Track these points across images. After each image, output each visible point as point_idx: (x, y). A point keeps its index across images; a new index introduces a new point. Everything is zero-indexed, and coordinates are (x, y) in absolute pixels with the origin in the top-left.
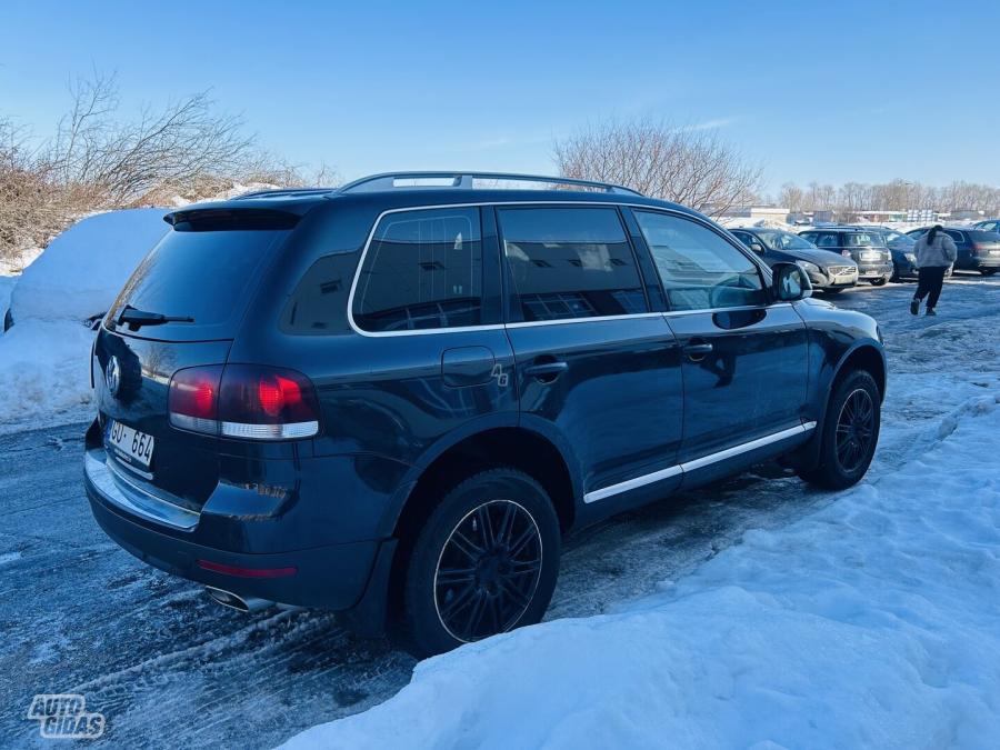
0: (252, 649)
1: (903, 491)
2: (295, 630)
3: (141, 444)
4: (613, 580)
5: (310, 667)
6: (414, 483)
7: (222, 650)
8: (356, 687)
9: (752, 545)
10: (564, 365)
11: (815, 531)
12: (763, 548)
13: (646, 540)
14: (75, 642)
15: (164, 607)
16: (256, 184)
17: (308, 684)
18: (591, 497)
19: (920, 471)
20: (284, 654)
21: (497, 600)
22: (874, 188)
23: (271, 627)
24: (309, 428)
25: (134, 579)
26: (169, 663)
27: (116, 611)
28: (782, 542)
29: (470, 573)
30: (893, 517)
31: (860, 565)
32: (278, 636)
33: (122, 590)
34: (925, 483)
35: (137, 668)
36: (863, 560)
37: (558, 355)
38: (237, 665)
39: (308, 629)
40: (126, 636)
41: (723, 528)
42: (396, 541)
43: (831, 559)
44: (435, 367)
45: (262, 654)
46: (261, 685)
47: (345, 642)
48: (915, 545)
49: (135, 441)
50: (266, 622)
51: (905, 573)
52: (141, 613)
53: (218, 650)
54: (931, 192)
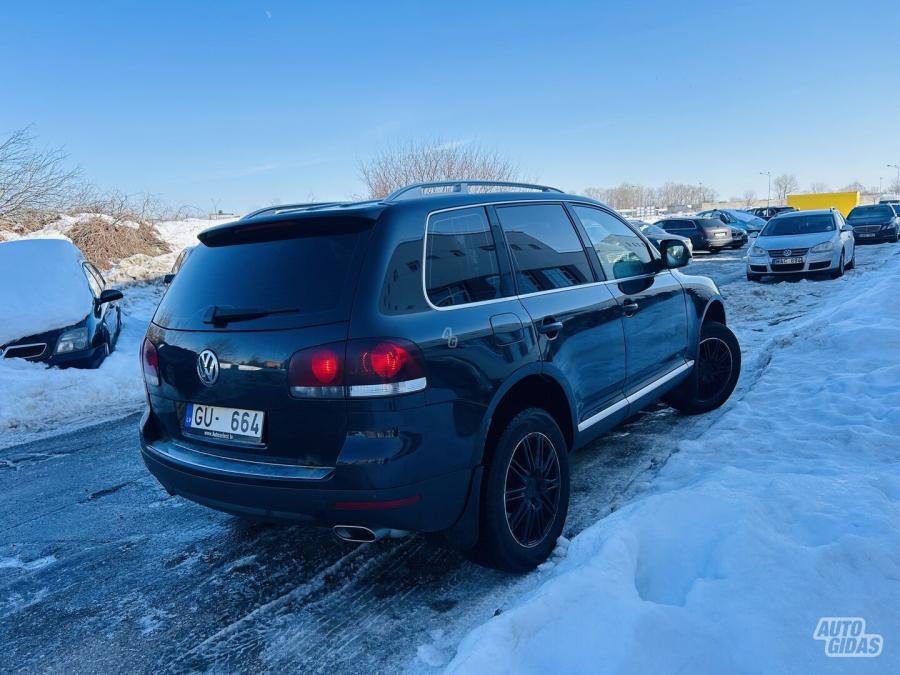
0: (333, 589)
1: (765, 403)
2: (361, 569)
3: (244, 421)
4: (586, 495)
5: (392, 593)
6: (490, 420)
7: (311, 593)
8: (442, 598)
9: (687, 452)
10: (560, 324)
11: (725, 436)
12: (697, 452)
13: (590, 465)
14: (171, 611)
15: (231, 572)
16: (84, 215)
17: (401, 604)
18: (583, 426)
19: (767, 389)
20: (365, 587)
21: (540, 511)
22: (607, 192)
23: (338, 571)
24: (419, 384)
25: (183, 558)
26: (272, 610)
27: (191, 582)
28: (707, 446)
29: (521, 492)
30: (770, 419)
31: (769, 451)
32: (350, 576)
33: (180, 568)
34: (777, 395)
35: (249, 617)
36: (770, 448)
37: (556, 316)
38: (330, 602)
39: (370, 567)
40: (215, 599)
41: (641, 449)
42: (483, 467)
43: (749, 451)
44: (488, 330)
45: (347, 590)
46: (364, 610)
47: (407, 571)
48: (798, 433)
49: (234, 420)
50: (333, 568)
51: (803, 451)
52: (214, 579)
53: (307, 594)
54: (651, 193)
